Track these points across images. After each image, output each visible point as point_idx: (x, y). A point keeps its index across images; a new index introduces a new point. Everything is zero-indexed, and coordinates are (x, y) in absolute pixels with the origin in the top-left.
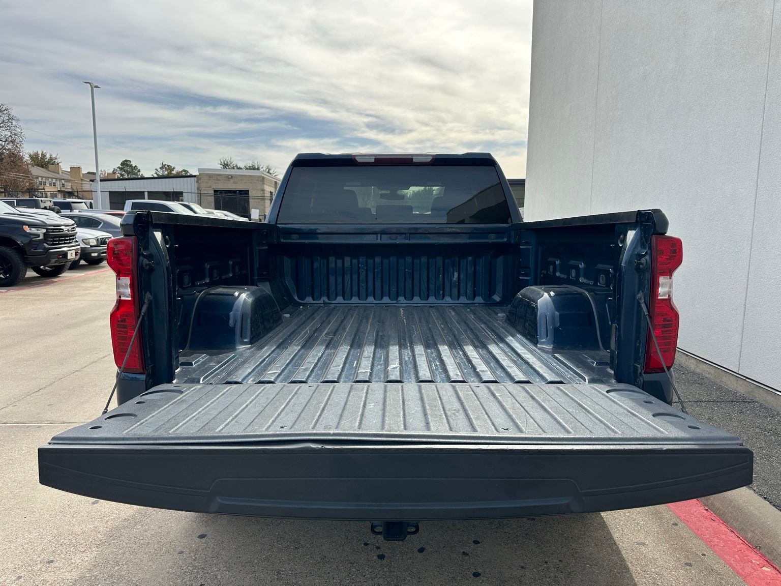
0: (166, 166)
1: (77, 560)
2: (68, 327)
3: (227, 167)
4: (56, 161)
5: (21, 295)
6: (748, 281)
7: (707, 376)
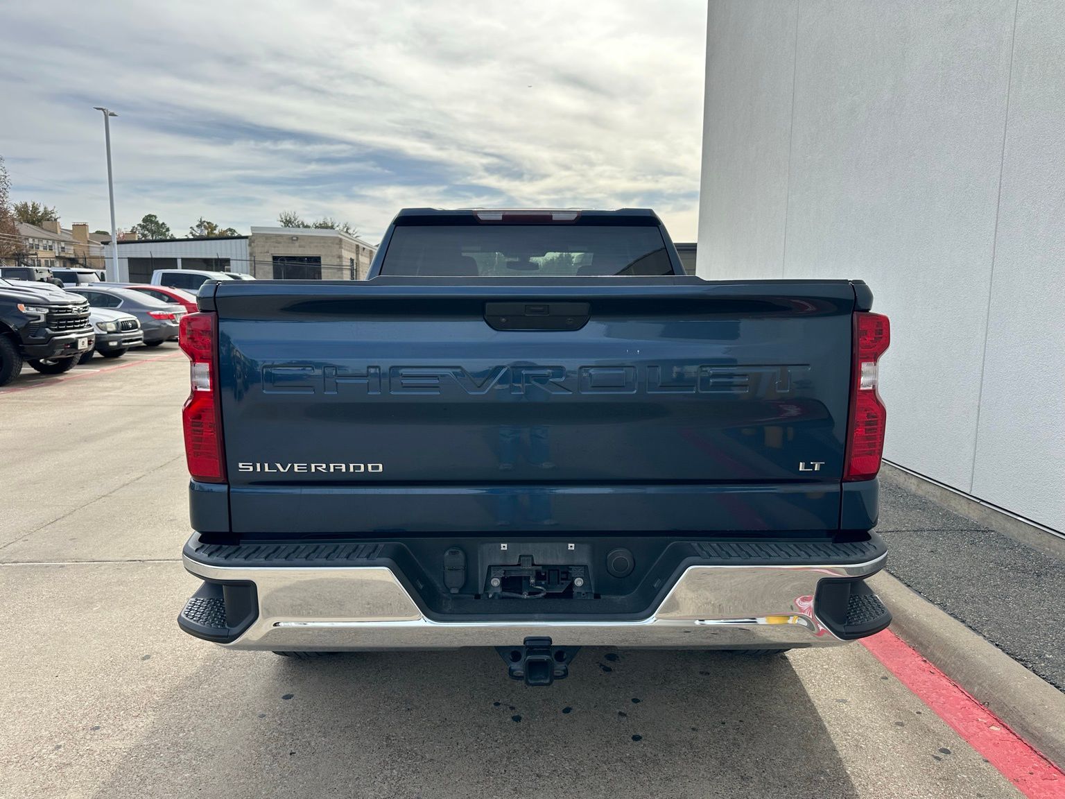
0: (205, 224)
1: (130, 725)
2: (86, 440)
3: (289, 225)
4: (53, 215)
5: (16, 398)
6: (982, 376)
7: (931, 499)
